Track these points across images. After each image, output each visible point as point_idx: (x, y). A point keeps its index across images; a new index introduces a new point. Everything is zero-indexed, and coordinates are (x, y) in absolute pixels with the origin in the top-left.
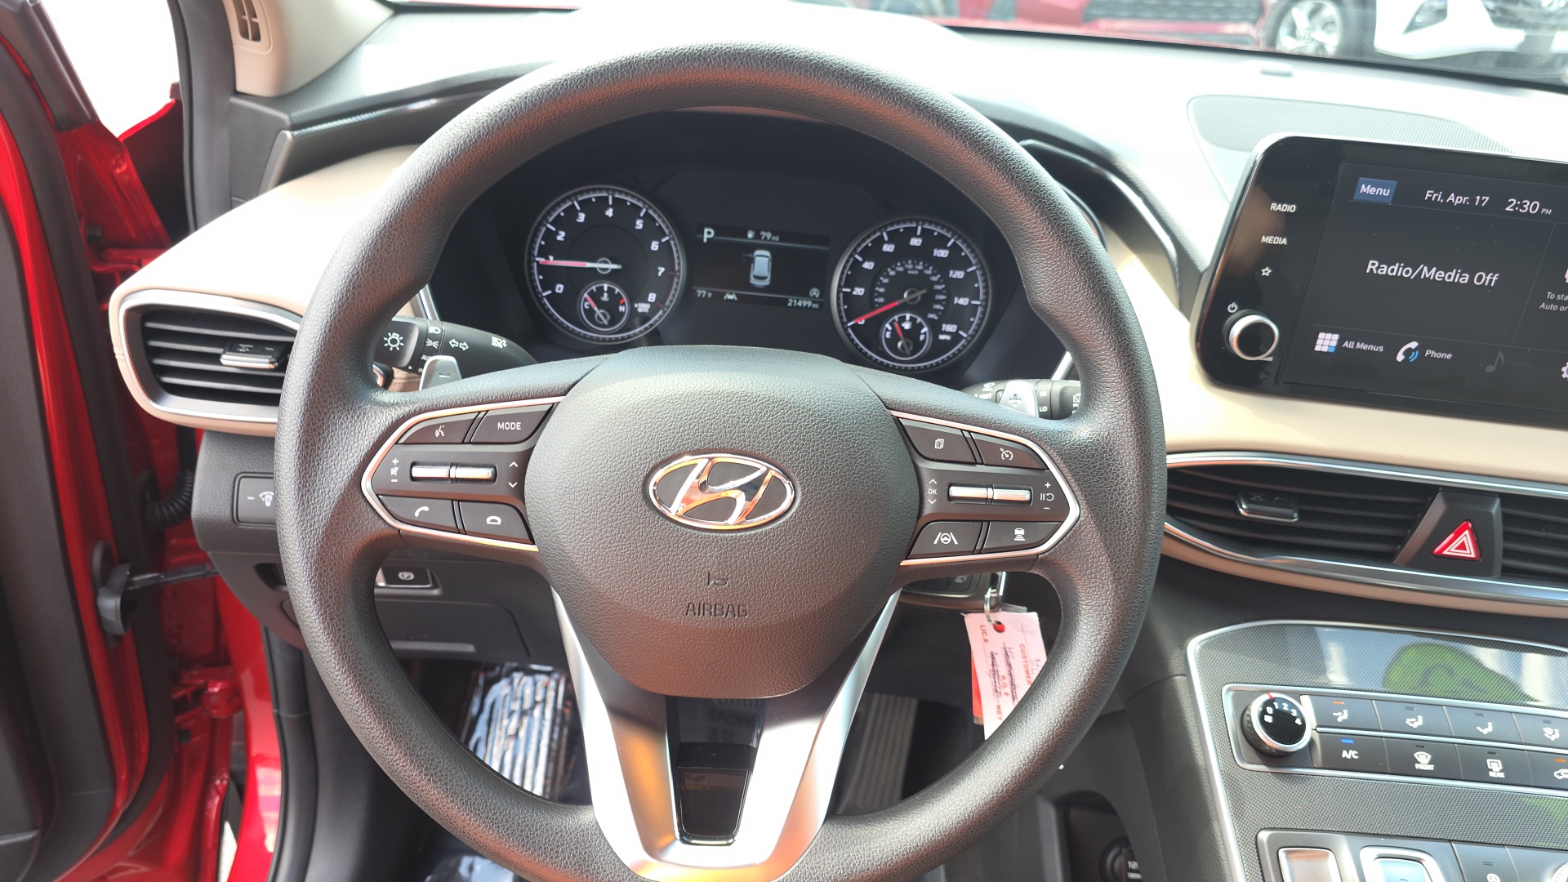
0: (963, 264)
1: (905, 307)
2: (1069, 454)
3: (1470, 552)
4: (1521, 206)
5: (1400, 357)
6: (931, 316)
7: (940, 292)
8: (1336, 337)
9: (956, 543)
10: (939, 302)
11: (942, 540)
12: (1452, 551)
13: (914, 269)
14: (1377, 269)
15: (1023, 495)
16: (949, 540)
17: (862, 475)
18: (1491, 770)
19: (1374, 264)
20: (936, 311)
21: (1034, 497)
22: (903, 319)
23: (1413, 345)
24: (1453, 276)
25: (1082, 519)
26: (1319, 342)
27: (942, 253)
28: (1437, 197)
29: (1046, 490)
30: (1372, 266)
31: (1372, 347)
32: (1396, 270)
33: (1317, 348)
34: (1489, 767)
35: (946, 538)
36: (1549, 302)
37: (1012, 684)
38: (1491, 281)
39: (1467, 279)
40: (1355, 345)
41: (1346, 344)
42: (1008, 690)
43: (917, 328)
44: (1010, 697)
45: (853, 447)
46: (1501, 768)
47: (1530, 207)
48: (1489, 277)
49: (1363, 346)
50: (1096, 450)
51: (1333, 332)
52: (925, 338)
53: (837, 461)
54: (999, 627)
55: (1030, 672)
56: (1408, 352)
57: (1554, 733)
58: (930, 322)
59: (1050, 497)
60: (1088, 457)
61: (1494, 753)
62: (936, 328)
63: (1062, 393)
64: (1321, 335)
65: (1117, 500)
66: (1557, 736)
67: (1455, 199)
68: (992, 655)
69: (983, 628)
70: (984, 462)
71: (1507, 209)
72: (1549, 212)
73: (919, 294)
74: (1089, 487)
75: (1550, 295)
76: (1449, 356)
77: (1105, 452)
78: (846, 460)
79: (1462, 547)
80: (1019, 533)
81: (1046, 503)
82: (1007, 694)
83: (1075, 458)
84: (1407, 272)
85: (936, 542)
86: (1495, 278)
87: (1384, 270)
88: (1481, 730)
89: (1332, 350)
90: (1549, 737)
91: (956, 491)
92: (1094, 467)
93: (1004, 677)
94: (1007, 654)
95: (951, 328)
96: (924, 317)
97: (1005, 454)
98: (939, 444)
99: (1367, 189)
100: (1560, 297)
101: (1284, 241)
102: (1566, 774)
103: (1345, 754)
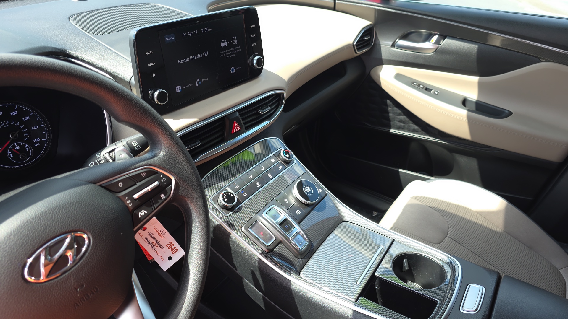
0: (27, 114)
1: (13, 141)
2: (162, 163)
3: (239, 129)
4: (204, 30)
5: (197, 85)
6: (25, 140)
7: (23, 128)
8: (180, 86)
9: (146, 212)
10: (26, 132)
11: (141, 215)
12: (235, 130)
13: (6, 125)
14: (181, 62)
15: (156, 183)
16: (144, 213)
17: (107, 213)
19: (179, 61)
20: (26, 137)
21: (160, 182)
22: (14, 146)
23: (198, 80)
24: (199, 56)
25: (177, 179)
26: (177, 90)
27: (15, 113)
28: (185, 35)
29: (162, 178)
31: (190, 85)
32: (185, 60)
33: (177, 92)
34: (269, 176)
35: (142, 213)
36: (221, 54)
37: (158, 242)
39: (202, 56)
40: (186, 87)
41: (183, 87)
42: (157, 245)
43: (22, 147)
45: (96, 205)
46: (271, 175)
47: (207, 30)
48: (206, 53)
49: (187, 86)
50: (168, 157)
51: (178, 85)
52: (29, 148)
53: (95, 214)
54: (145, 229)
55: (161, 235)
58: (26, 142)
59: (164, 179)
60: (167, 161)
61: (268, 173)
62: (31, 143)
63: (128, 144)
64: (176, 88)
65: (182, 168)
66: (274, 160)
67: (190, 34)
68: (146, 239)
69: (139, 233)
70: (138, 181)
71: (202, 32)
72: (211, 30)
73: (17, 133)
74: (173, 169)
75: (221, 52)
76: (207, 79)
77: (171, 156)
78: (98, 211)
79: (237, 128)
80: (162, 196)
81: (164, 182)
82: (157, 246)
83: (164, 163)
84: (188, 60)
85: (140, 217)
86: (208, 53)
87: (183, 61)
88: (262, 169)
89: (181, 91)
90: (273, 162)
91: (136, 196)
92: (171, 162)
93: (154, 242)
94: (151, 235)
95: (37, 140)
96: (23, 141)
97: (144, 175)
98: (120, 185)
99: (168, 39)
100: (223, 52)
101: (154, 64)
102: (281, 167)
103: (244, 195)
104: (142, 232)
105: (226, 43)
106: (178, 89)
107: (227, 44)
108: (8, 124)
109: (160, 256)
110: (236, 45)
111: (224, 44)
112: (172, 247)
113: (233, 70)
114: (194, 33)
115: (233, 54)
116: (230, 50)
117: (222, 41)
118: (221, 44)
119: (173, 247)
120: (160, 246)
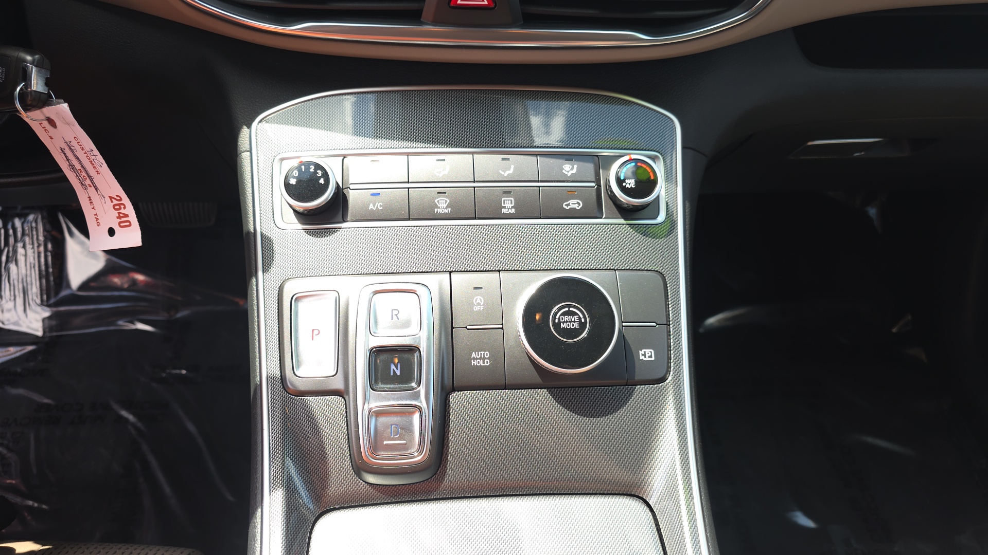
18: (505, 207)
34: (503, 205)
37: (89, 176)
42: (88, 182)
44: (93, 188)
46: (513, 205)
54: (52, 122)
55: (93, 163)
57: (572, 169)
61: (510, 192)
66: (574, 171)
68: (62, 150)
69: (43, 126)
82: (90, 186)
88: (503, 173)
90: (566, 173)
93: (81, 171)
94: (70, 148)
102: (574, 204)
103: (371, 207)
104: (46, 123)
109: (94, 212)
112: (120, 209)
119: (122, 211)
120: (96, 189)
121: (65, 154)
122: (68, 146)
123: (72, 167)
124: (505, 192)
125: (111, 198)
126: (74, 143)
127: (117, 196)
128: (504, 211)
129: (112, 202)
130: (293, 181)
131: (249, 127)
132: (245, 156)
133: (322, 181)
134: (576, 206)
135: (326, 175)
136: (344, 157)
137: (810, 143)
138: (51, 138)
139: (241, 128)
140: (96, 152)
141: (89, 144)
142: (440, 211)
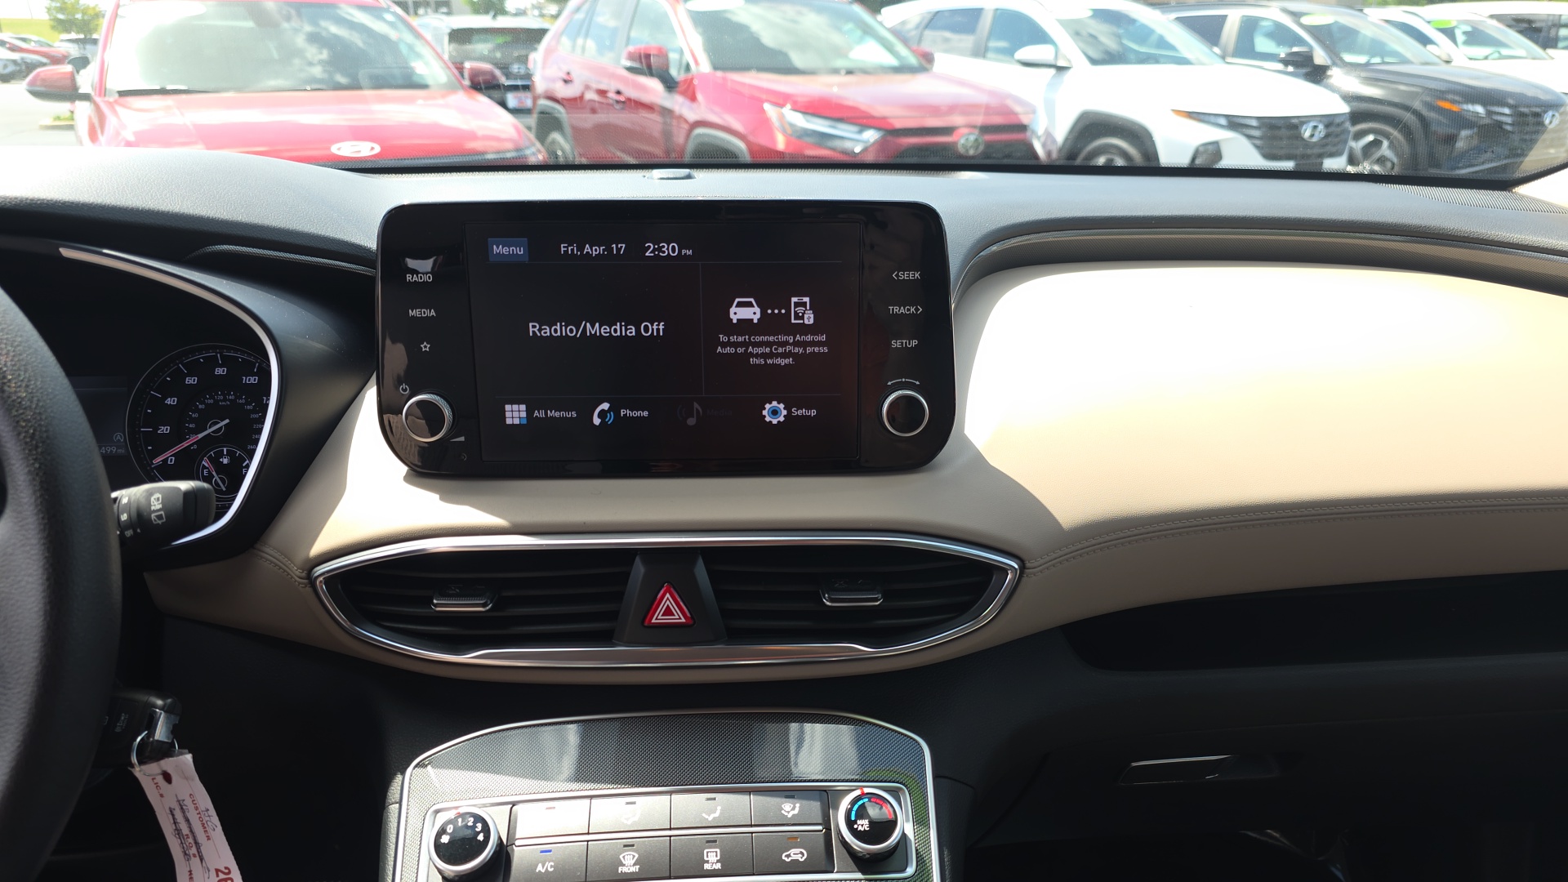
4: (660, 249)
5: (597, 421)
12: (658, 618)
14: (540, 330)
18: (707, 862)
19: (534, 327)
23: (605, 406)
24: (618, 330)
26: (509, 414)
27: (253, 380)
28: (572, 250)
30: (533, 328)
31: (563, 414)
32: (558, 330)
33: (509, 422)
34: (706, 858)
36: (724, 345)
37: (196, 843)
38: (658, 330)
39: (634, 330)
40: (546, 414)
41: (536, 413)
43: (237, 461)
44: (198, 858)
46: (719, 858)
47: (669, 249)
48: (655, 327)
49: (557, 414)
51: (519, 403)
54: (167, 777)
55: (206, 825)
56: (602, 414)
57: (793, 809)
61: (715, 841)
63: (142, 497)
64: (508, 408)
66: (796, 811)
67: (596, 251)
68: (171, 811)
69: (155, 781)
71: (647, 254)
72: (689, 252)
73: (223, 425)
75: (723, 338)
76: (646, 414)
79: (668, 613)
82: (194, 856)
84: (571, 331)
86: (661, 327)
87: (547, 331)
88: (707, 817)
89: (524, 422)
90: (786, 814)
93: (188, 837)
94: (182, 808)
99: (499, 249)
100: (733, 339)
101: (433, 313)
102: (796, 854)
103: (540, 868)
104: (160, 779)
105: (757, 310)
106: (515, 414)
107: (758, 316)
108: (229, 400)
110: (804, 329)
111: (745, 312)
113: (774, 412)
114: (611, 250)
115: (784, 355)
116: (771, 339)
117: (737, 300)
118: (733, 310)
120: (202, 859)
121: (173, 815)
122: (180, 805)
123: (178, 831)
124: (708, 842)
125: (217, 871)
126: (188, 802)
127: (226, 868)
128: (707, 866)
129: (218, 876)
130: (445, 839)
131: (403, 773)
132: (394, 808)
133: (481, 837)
134: (798, 857)
135: (486, 830)
136: (514, 804)
137: (1134, 764)
138: (162, 796)
139: (396, 774)
140: (213, 812)
141: (205, 801)
142: (625, 870)
